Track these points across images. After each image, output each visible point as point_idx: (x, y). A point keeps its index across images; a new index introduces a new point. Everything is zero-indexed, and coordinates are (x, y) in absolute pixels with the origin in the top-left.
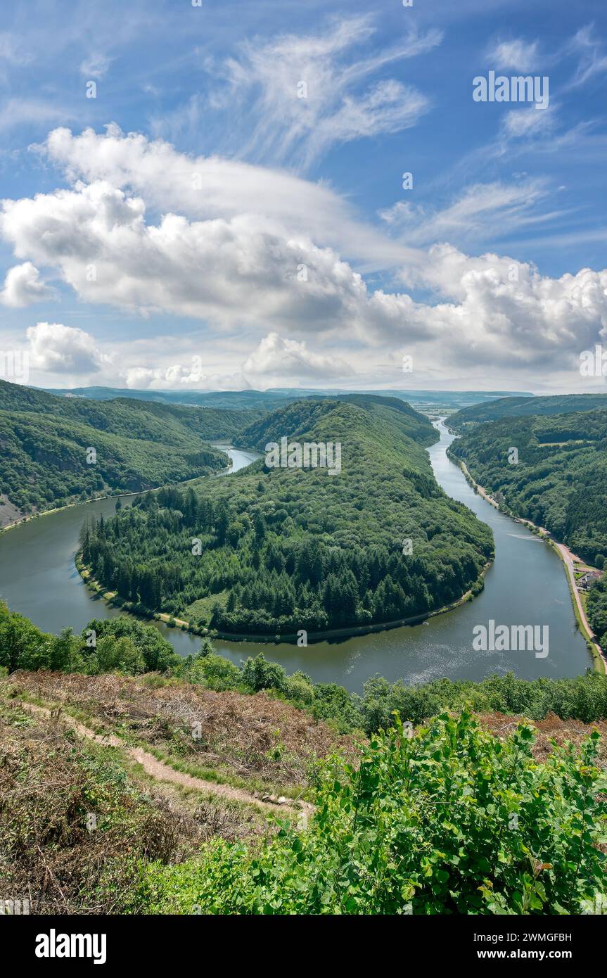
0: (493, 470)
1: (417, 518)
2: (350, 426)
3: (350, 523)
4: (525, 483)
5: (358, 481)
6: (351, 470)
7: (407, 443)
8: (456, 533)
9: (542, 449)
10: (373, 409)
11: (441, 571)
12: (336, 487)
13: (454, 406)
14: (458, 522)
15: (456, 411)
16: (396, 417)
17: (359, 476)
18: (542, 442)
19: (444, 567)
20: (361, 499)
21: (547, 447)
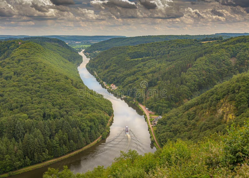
0: (109, 73)
1: (73, 100)
2: (32, 54)
3: (36, 106)
4: (125, 78)
5: (39, 83)
6: (35, 77)
7: (66, 62)
8: (94, 106)
9: (132, 62)
10: (46, 45)
11: (88, 126)
12: (27, 87)
13: (88, 43)
14: (94, 100)
15: (90, 46)
16: (58, 49)
17: (40, 80)
18: (131, 59)
19: (90, 124)
20: (42, 92)
21: (134, 60)
